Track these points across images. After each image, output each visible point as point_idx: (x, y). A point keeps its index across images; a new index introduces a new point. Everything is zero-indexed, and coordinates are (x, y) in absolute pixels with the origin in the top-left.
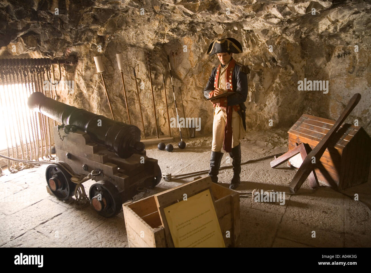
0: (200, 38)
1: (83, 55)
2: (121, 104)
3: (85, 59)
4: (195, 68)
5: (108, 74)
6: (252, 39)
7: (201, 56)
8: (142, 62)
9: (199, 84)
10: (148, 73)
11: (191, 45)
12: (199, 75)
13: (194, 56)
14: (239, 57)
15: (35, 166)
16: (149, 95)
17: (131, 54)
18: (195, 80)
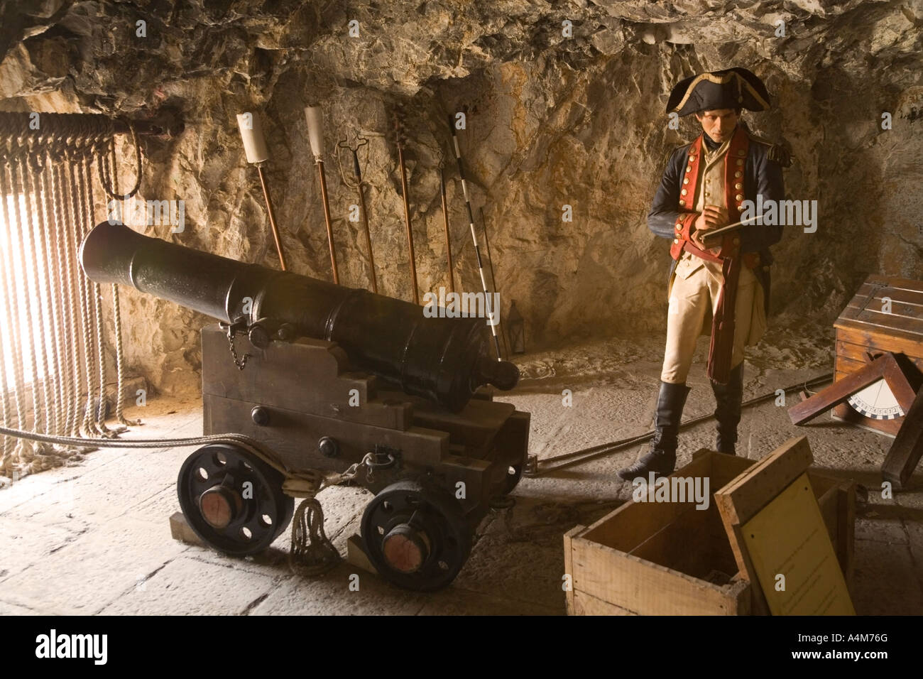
0: (548, 64)
1: (200, 108)
2: (305, 258)
3: (208, 120)
4: (529, 151)
5: (273, 168)
6: (687, 69)
7: (547, 117)
8: (377, 134)
9: (537, 198)
10: (393, 167)
11: (520, 84)
12: (537, 174)
13: (528, 119)
14: (649, 121)
15: (67, 462)
16: (390, 233)
17: (344, 106)
18: (525, 186)
